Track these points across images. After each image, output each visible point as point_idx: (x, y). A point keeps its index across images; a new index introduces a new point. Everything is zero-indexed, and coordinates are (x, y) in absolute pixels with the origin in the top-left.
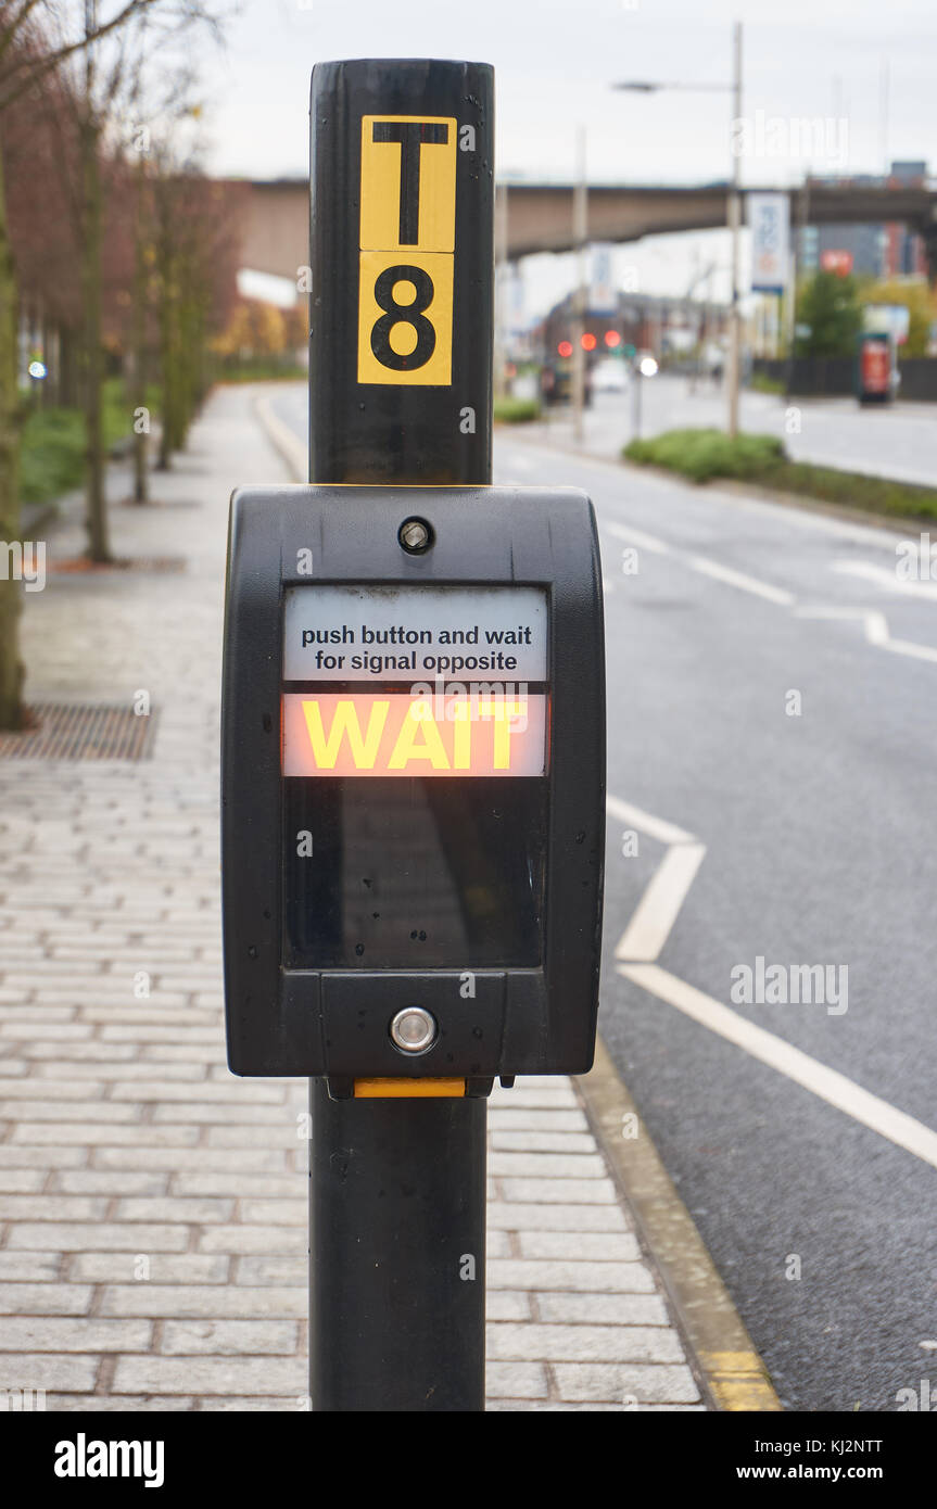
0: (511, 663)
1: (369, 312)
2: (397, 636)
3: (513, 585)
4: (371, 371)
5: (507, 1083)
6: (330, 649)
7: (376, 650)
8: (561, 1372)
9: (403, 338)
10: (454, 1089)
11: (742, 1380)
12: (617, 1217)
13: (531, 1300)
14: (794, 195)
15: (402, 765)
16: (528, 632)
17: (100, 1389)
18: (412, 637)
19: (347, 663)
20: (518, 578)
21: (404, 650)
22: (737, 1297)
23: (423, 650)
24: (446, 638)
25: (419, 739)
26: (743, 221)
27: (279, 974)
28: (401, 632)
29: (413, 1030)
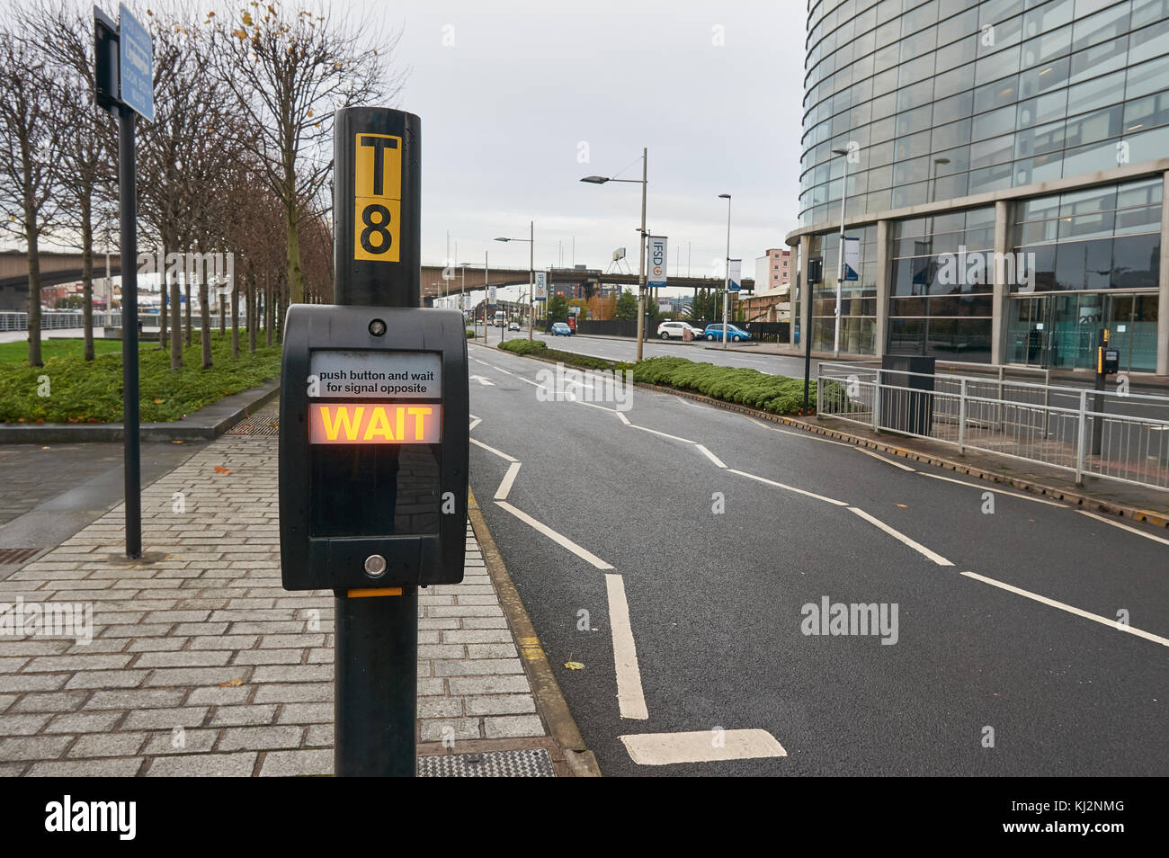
0: (424, 389)
1: (360, 226)
2: (368, 376)
3: (425, 352)
4: (361, 254)
5: (424, 587)
6: (334, 382)
7: (357, 382)
8: (470, 647)
9: (376, 239)
10: (398, 592)
11: (533, 648)
12: (491, 589)
13: (461, 621)
14: (548, 273)
15: (370, 438)
16: (432, 375)
17: (303, 662)
18: (375, 377)
19: (343, 389)
20: (426, 349)
21: (372, 382)
22: (531, 615)
23: (380, 383)
24: (392, 377)
25: (379, 426)
26: (534, 282)
27: (308, 540)
28: (370, 374)
29: (375, 565)
